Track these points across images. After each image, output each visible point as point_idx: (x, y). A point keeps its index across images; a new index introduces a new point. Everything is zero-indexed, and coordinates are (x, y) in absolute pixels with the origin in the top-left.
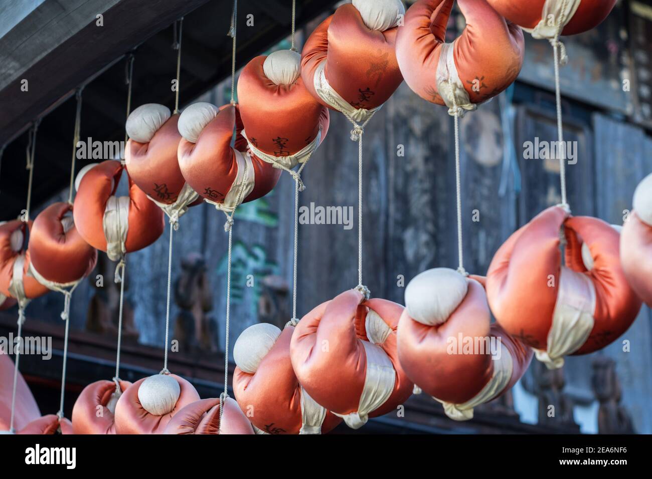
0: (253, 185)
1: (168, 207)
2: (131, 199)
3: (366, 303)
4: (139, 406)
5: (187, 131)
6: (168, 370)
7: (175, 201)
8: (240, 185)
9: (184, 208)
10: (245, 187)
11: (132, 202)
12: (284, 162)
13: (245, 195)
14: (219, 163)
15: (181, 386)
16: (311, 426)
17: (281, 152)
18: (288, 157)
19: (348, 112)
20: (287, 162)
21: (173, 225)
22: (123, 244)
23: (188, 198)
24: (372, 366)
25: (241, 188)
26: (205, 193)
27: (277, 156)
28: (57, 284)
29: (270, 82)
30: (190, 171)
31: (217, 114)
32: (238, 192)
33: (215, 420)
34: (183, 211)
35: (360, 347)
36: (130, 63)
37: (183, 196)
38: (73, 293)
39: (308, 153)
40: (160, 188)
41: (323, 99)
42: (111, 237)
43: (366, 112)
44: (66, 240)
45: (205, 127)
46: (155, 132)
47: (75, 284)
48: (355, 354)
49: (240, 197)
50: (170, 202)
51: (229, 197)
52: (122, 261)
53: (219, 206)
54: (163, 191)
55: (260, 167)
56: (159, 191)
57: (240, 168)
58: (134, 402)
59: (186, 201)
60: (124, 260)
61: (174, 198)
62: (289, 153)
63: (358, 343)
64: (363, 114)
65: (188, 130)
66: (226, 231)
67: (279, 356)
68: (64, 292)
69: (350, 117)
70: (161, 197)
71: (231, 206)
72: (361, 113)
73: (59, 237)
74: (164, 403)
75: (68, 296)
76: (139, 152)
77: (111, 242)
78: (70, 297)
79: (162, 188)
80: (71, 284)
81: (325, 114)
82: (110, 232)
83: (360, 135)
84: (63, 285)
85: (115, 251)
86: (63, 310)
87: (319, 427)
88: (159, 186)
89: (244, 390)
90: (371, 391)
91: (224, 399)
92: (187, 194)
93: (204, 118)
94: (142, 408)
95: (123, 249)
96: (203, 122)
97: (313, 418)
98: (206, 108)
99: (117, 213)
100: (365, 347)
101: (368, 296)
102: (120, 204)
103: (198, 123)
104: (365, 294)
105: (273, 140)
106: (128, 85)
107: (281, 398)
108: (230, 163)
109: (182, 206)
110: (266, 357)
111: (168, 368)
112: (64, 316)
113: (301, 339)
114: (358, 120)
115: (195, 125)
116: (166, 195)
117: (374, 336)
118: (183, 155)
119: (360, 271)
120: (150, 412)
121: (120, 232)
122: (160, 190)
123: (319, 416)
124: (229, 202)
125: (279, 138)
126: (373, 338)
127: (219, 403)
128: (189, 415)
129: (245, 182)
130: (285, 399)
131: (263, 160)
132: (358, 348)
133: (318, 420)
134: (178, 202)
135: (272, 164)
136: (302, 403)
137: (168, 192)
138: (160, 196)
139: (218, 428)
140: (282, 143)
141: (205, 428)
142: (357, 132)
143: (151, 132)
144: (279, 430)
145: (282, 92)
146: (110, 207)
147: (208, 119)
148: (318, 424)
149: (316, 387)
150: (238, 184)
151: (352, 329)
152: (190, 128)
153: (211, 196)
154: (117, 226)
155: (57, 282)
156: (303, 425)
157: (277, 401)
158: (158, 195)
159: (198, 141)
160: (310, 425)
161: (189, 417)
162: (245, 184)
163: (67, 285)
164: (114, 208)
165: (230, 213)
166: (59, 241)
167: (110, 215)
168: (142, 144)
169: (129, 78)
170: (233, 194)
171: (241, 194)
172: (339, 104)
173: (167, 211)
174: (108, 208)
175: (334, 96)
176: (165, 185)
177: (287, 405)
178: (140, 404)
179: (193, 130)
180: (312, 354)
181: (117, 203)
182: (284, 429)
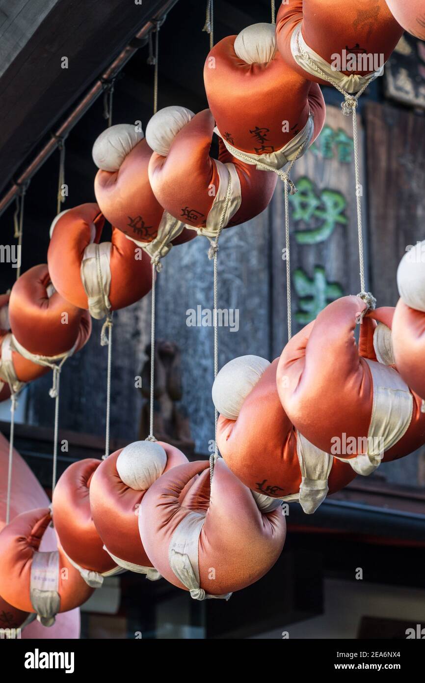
0: (240, 201)
1: (148, 245)
2: (113, 245)
3: (371, 314)
4: (117, 480)
5: (156, 141)
6: (154, 438)
7: (155, 238)
8: (223, 201)
9: (167, 245)
10: (230, 204)
11: (114, 247)
12: (269, 160)
13: (231, 214)
14: (195, 174)
15: (168, 454)
16: (314, 480)
17: (263, 148)
18: (273, 154)
19: (337, 81)
20: (273, 160)
21: (156, 266)
22: (106, 298)
23: (170, 232)
24: (381, 390)
25: (225, 205)
26: (182, 215)
27: (259, 155)
28: (44, 358)
29: (242, 62)
30: (163, 190)
31: (192, 118)
32: (222, 208)
33: (205, 488)
34: (166, 249)
35: (363, 367)
36: (109, 95)
37: (163, 230)
38: (63, 367)
39: (299, 148)
40: (136, 222)
41: (304, 68)
42: (92, 289)
43: (359, 78)
44: (50, 305)
45: (177, 133)
46: (125, 156)
47: (65, 356)
48: (356, 375)
49: (224, 216)
50: (150, 239)
51: (212, 217)
52: (108, 319)
53: (201, 230)
54: (139, 225)
55: (247, 178)
56: (134, 226)
57: (222, 181)
58: (111, 475)
59: (168, 236)
60: (110, 318)
61: (153, 234)
62: (273, 148)
63: (360, 362)
64: (355, 81)
65: (157, 139)
66: (210, 259)
67: (264, 392)
68: (52, 366)
69: (339, 86)
70: (138, 233)
71: (215, 229)
72: (353, 80)
73: (41, 302)
74: (147, 475)
75: (57, 370)
76: (108, 182)
77: (92, 296)
78: (60, 371)
79: (138, 222)
80: (60, 356)
81: (318, 101)
82: (89, 285)
83: (354, 108)
84: (50, 358)
85: (97, 306)
86: (51, 386)
87: (325, 481)
88: (133, 219)
89: (227, 440)
90: (382, 424)
91: (215, 461)
92: (168, 227)
93: (176, 122)
94: (121, 482)
95: (107, 303)
96: (174, 127)
97: (315, 469)
98: (177, 111)
99: (97, 262)
100: (371, 368)
101: (374, 305)
102: (100, 251)
103: (169, 129)
104: (370, 303)
105: (251, 132)
106: (108, 119)
107: (271, 444)
108: (210, 173)
109: (164, 242)
110: (249, 396)
111: (154, 435)
112: (53, 393)
113: (288, 365)
114: (351, 91)
115: (165, 132)
116: (143, 230)
117: (385, 356)
118: (154, 172)
119: (361, 275)
120: (131, 486)
121: (102, 283)
122: (136, 224)
123: (323, 467)
124: (212, 224)
125: (257, 128)
126: (383, 359)
127: (209, 467)
128: (172, 482)
129: (229, 197)
130: (276, 447)
131: (244, 162)
132: (361, 368)
133: (322, 472)
134: (158, 237)
135: (255, 166)
136: (299, 450)
137: (145, 226)
138: (137, 231)
139: (209, 499)
140: (262, 134)
141: (193, 499)
142: (349, 104)
143: (120, 156)
144: (274, 489)
145: (256, 70)
146: (89, 254)
147: (181, 124)
148: (323, 477)
149: (309, 422)
150: (221, 199)
151: (351, 343)
152: (159, 136)
153: (189, 218)
154: (97, 276)
155: (43, 355)
156: (303, 478)
157: (265, 449)
158: (134, 232)
159: (169, 153)
160: (313, 478)
161: (171, 484)
162: (229, 200)
163: (55, 358)
164: (93, 255)
165: (213, 238)
166: (41, 306)
167: (89, 263)
168: (112, 173)
169: (109, 112)
170: (216, 213)
171: (225, 213)
172: (323, 71)
173: (147, 250)
174: (86, 256)
175: (316, 60)
176: (141, 218)
177: (280, 454)
178: (119, 477)
179: (163, 138)
180: (301, 381)
181: (97, 251)
182: (281, 487)
